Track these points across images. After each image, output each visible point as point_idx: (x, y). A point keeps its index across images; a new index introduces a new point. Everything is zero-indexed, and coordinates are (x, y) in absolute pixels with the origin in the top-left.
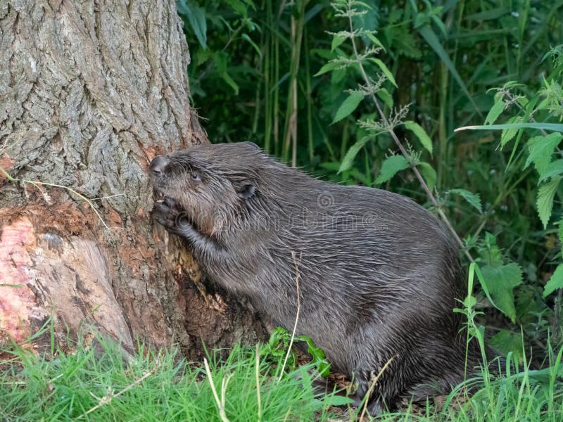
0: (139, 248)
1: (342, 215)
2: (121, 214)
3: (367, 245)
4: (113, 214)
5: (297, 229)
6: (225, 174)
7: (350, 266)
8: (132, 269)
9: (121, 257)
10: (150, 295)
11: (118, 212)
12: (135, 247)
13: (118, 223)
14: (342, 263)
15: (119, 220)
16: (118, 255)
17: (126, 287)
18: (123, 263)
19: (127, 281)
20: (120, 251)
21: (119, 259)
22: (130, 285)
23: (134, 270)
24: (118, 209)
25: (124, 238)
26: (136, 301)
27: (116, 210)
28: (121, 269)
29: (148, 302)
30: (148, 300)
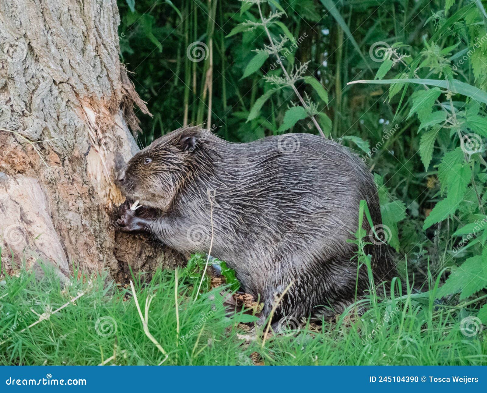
0: (75, 185)
2: (59, 155)
3: (292, 176)
4: (53, 155)
8: (68, 203)
9: (59, 193)
10: (84, 226)
11: (57, 154)
12: (72, 184)
13: (57, 163)
15: (58, 160)
16: (57, 191)
17: (63, 218)
18: (61, 198)
19: (65, 213)
20: (59, 188)
21: (57, 194)
22: (66, 216)
23: (70, 204)
24: (57, 151)
25: (63, 176)
26: (72, 231)
27: (55, 152)
28: (59, 203)
29: (82, 232)
30: (82, 230)
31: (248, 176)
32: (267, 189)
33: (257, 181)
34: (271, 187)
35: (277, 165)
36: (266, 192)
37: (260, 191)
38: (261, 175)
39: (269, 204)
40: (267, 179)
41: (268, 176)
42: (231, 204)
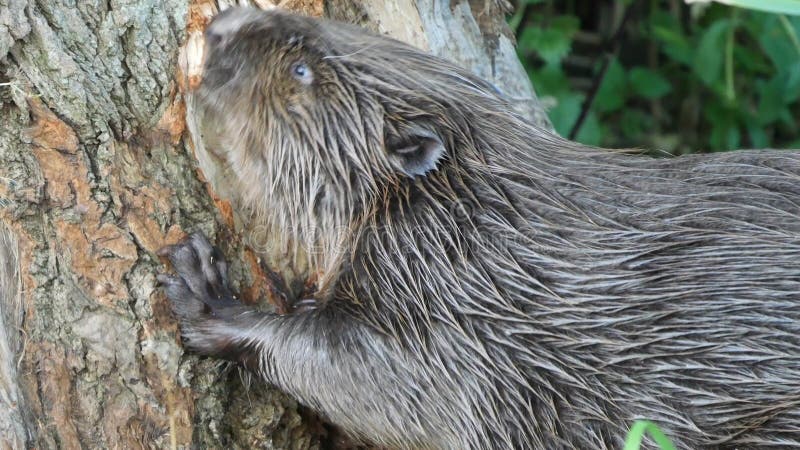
0: (132, 225)
1: (665, 228)
2: (76, 128)
4: (51, 127)
5: (546, 266)
6: (376, 87)
7: (687, 372)
8: (91, 284)
9: (59, 250)
10: (143, 363)
11: (69, 122)
12: (119, 221)
13: (65, 152)
14: (666, 366)
15: (71, 143)
16: (52, 244)
17: (63, 334)
18: (64, 266)
19: (70, 319)
20: (60, 233)
21: (52, 254)
22: (76, 329)
23: (99, 288)
24: (68, 113)
25: (84, 195)
26: (88, 378)
27: (60, 116)
28: (56, 283)
29: (133, 381)
30: (134, 374)
31: (590, 292)
32: (644, 349)
33: (617, 315)
34: (660, 342)
35: (688, 273)
36: (642, 357)
37: (622, 348)
38: (635, 297)
39: (647, 398)
40: (649, 315)
41: (656, 306)
42: (522, 367)
